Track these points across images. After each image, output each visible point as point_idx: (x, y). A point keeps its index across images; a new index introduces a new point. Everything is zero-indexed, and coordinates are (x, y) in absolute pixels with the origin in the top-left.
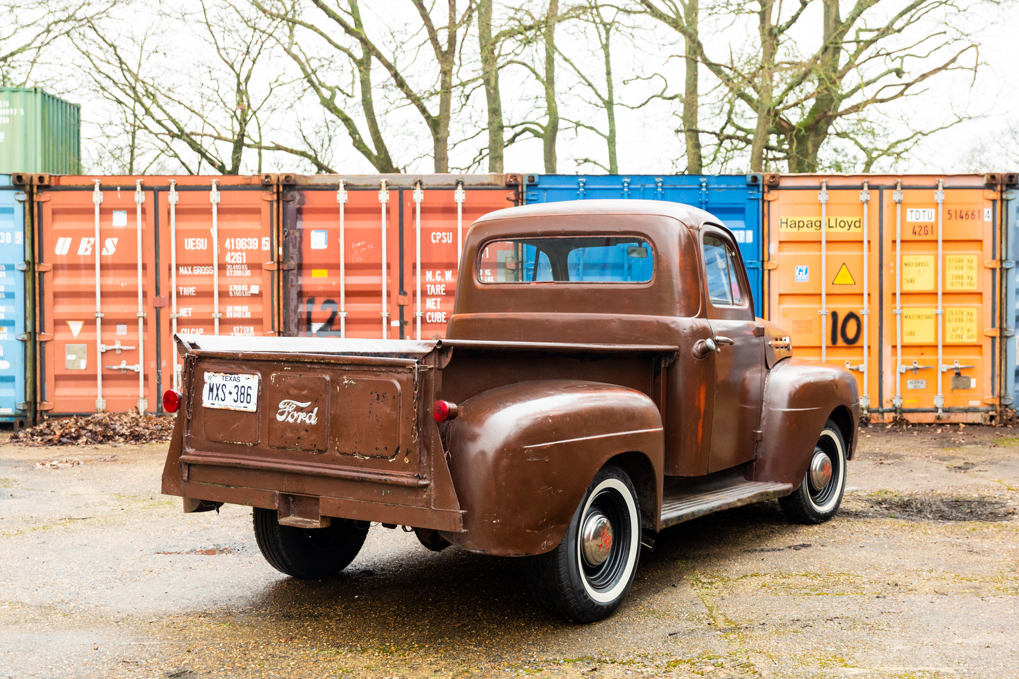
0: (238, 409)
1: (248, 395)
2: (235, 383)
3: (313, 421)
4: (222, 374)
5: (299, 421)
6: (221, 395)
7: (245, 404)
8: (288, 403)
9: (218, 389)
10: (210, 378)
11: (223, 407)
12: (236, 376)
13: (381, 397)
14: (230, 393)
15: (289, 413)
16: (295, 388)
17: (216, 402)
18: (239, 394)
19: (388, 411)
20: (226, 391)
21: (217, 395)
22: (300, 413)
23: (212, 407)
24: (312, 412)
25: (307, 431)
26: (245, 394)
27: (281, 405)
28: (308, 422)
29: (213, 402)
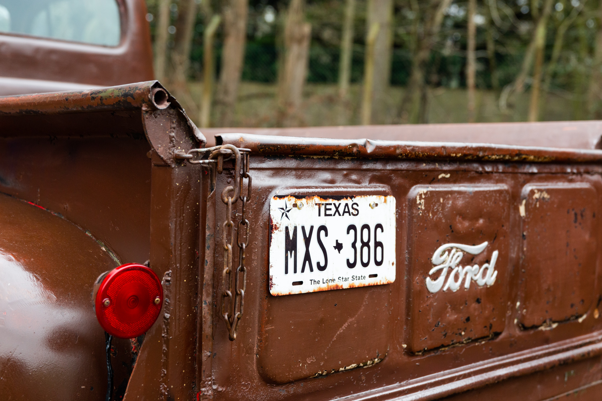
0: (357, 283)
1: (378, 244)
2: (349, 220)
3: (491, 278)
4: (317, 200)
5: (467, 285)
6: (316, 255)
7: (372, 268)
8: (450, 251)
9: (307, 241)
10: (285, 212)
11: (324, 286)
12: (350, 202)
13: (579, 217)
14: (339, 247)
15: (451, 269)
16: (464, 216)
17: (306, 276)
18: (359, 245)
19: (587, 237)
20: (329, 243)
21: (307, 257)
22: (468, 268)
23: (297, 290)
24: (488, 261)
25: (478, 301)
26: (372, 244)
27: (436, 257)
28: (481, 282)
29: (298, 277)
